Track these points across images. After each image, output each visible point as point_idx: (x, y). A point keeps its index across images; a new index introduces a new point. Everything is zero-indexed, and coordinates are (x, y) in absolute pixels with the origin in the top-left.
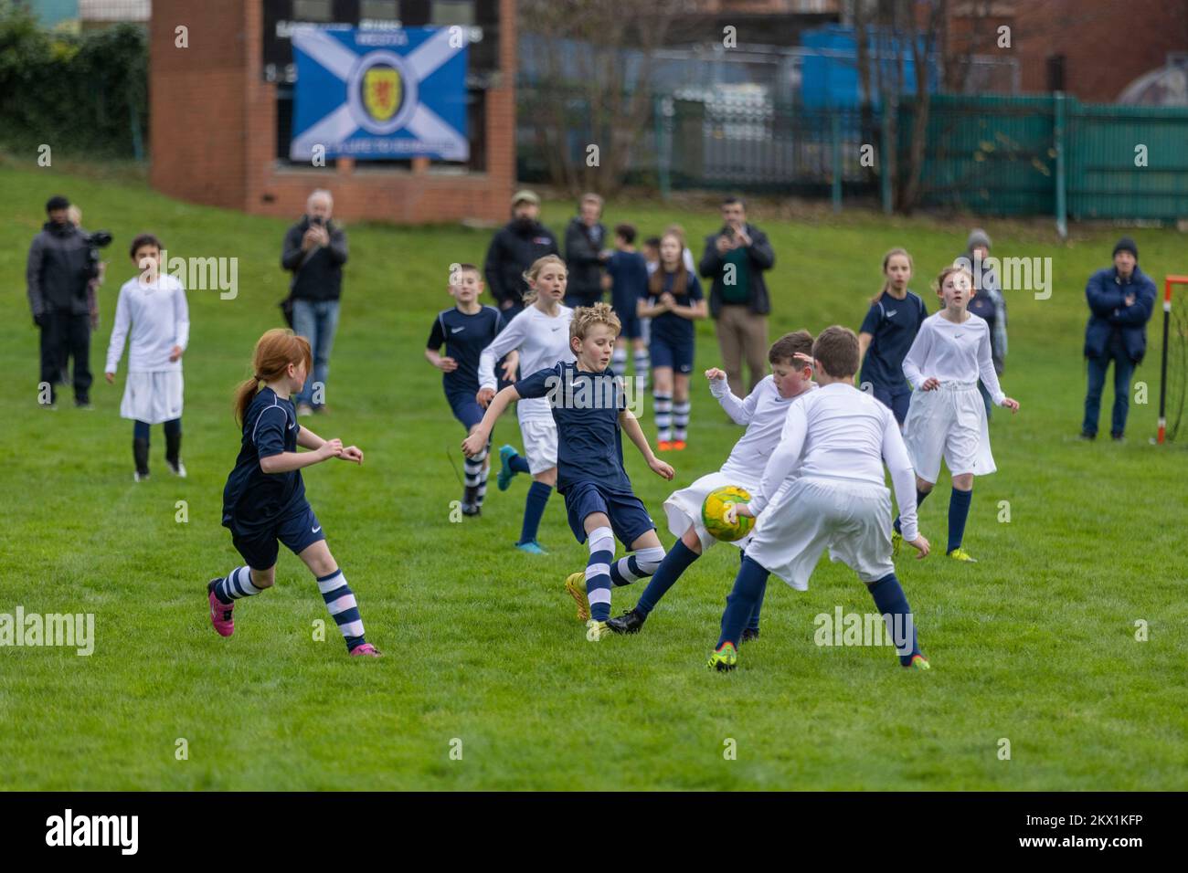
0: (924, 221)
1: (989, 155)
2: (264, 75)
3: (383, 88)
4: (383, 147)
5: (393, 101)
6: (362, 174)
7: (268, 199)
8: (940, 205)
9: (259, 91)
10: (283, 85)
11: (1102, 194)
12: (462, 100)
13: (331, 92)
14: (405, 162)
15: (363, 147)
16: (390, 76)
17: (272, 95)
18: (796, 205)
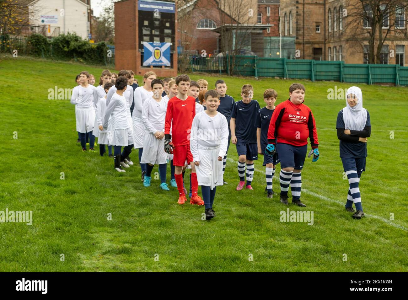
0: (234, 77)
1: (246, 66)
2: (139, 51)
3: (157, 53)
4: (158, 64)
5: (159, 56)
6: (154, 68)
7: (140, 73)
8: (236, 74)
9: (138, 54)
10: (142, 53)
11: (262, 72)
12: (169, 56)
13: (150, 54)
14: (161, 67)
15: (154, 64)
16: (159, 51)
17: (140, 54)
18: (213, 74)
